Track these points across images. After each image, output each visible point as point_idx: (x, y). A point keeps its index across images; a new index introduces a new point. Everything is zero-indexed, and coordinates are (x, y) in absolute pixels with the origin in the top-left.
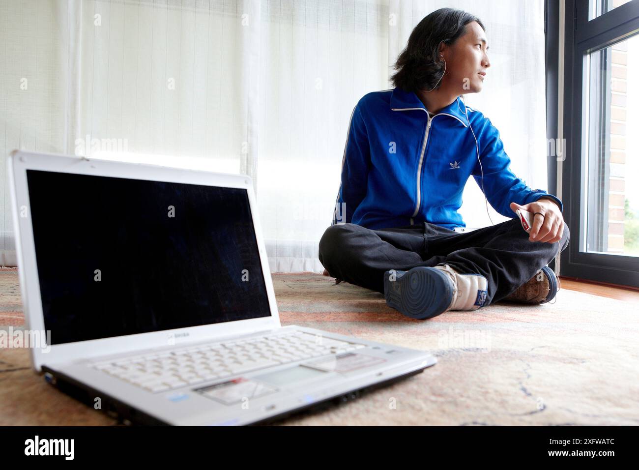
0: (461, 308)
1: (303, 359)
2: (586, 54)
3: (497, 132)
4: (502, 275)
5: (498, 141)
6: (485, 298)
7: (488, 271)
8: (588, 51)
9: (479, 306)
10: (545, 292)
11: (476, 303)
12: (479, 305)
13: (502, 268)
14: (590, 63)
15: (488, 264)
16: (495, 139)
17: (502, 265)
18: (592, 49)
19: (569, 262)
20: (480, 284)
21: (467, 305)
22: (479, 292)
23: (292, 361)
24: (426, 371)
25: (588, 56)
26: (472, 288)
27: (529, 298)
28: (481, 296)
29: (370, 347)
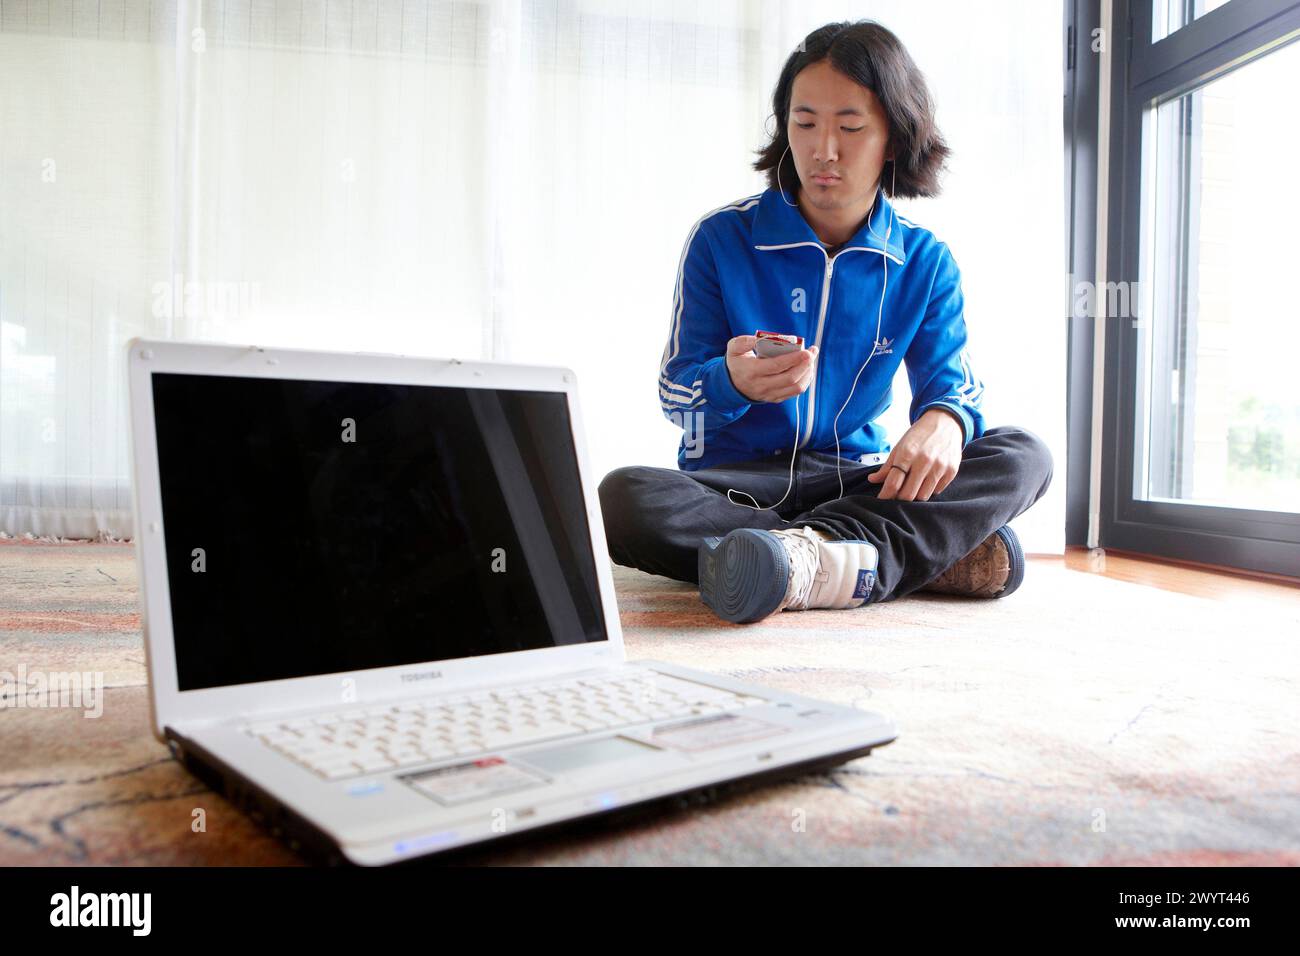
0: (828, 605)
1: (631, 724)
2: (1149, 107)
3: (956, 277)
4: (910, 545)
5: (955, 295)
6: (872, 585)
7: (882, 538)
8: (1154, 101)
9: (862, 600)
10: (1001, 574)
11: (857, 594)
12: (862, 597)
13: (912, 532)
14: (1158, 125)
15: (884, 526)
16: (951, 290)
17: (914, 528)
18: (1161, 97)
19: (1116, 520)
20: (862, 559)
21: (839, 597)
22: (862, 572)
23: (609, 727)
24: (875, 752)
25: (1154, 111)
26: (847, 567)
27: (976, 586)
28: (864, 580)
29: (773, 704)
